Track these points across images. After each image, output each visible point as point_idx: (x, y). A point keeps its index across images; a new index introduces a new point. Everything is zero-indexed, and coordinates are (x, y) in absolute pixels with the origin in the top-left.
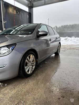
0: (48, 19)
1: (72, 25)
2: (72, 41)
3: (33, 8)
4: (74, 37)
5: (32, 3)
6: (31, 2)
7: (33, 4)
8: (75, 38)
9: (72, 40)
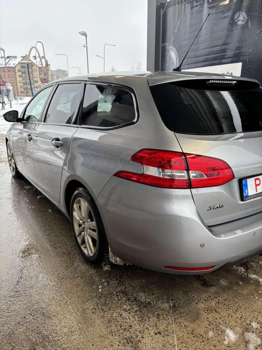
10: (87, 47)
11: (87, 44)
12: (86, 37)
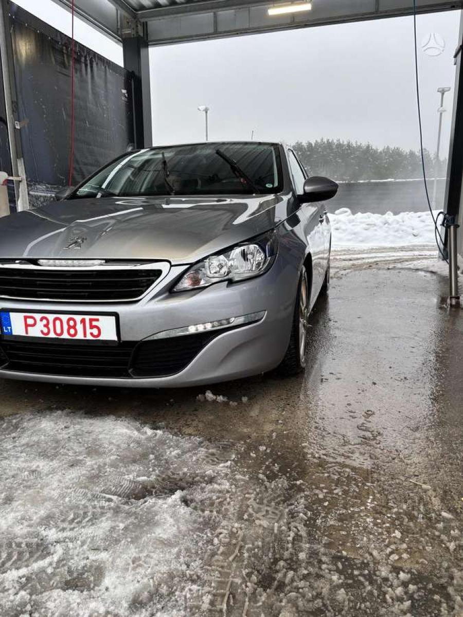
0: (206, 111)
1: (310, 144)
2: (345, 230)
3: (147, 46)
4: (349, 211)
5: (143, 20)
6: (135, 17)
7: (145, 25)
8: (352, 217)
9: (344, 227)
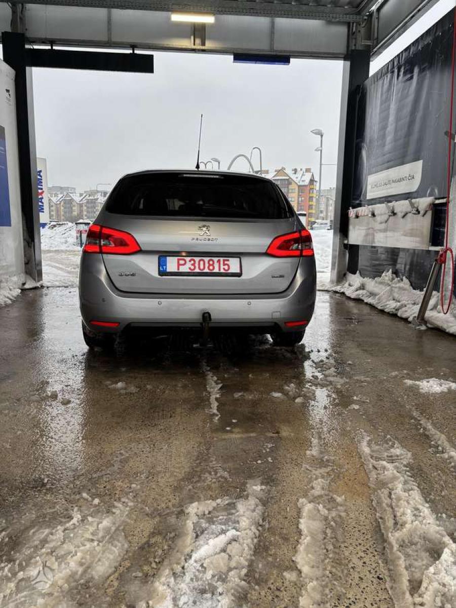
10: (321, 151)
11: (321, 146)
12: (322, 136)
